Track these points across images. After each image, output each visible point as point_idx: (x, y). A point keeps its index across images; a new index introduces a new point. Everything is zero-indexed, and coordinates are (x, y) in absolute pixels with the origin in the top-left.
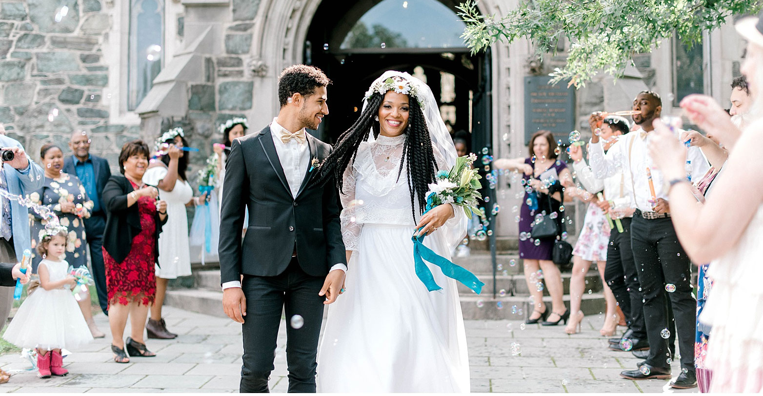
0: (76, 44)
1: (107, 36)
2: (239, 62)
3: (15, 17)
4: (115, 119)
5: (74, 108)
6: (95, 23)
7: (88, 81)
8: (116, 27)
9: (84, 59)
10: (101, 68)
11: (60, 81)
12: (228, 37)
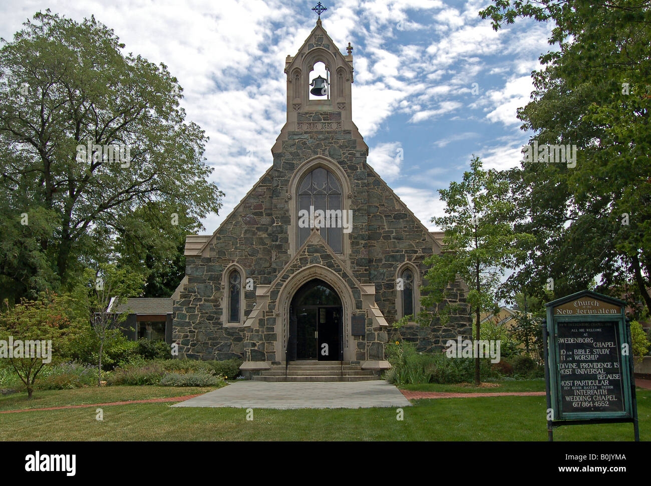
0: (212, 301)
1: (222, 299)
2: (272, 312)
3: (192, 292)
4: (224, 326)
5: (211, 322)
6: (218, 295)
7: (216, 313)
8: (225, 295)
9: (215, 306)
10: (220, 309)
11: (207, 313)
12: (269, 305)
